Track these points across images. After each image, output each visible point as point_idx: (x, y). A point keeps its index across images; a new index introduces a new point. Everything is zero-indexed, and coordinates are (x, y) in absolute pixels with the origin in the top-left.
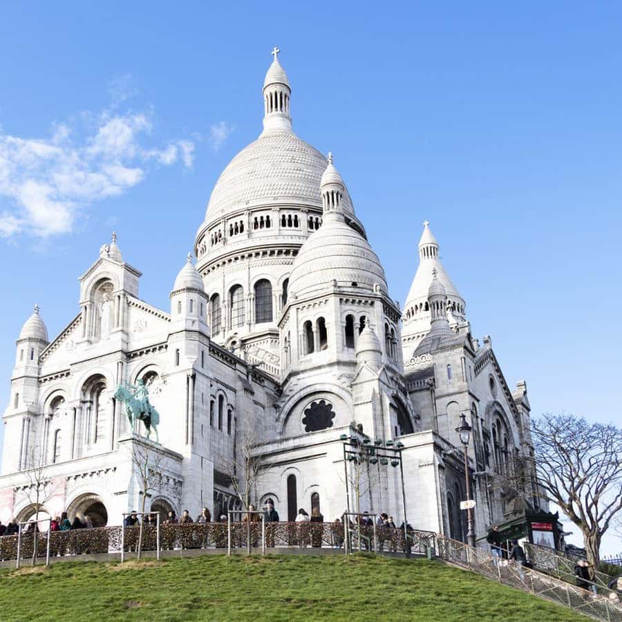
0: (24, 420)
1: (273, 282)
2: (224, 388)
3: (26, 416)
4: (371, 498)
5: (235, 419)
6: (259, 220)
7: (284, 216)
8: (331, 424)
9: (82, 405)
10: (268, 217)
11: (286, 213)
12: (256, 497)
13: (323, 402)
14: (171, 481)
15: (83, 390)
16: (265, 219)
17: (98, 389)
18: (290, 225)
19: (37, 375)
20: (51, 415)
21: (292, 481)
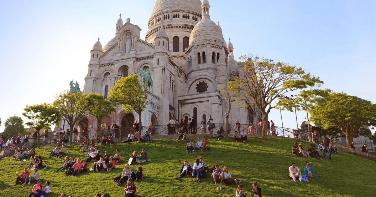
0: (94, 80)
1: (180, 37)
2: (171, 74)
3: (95, 79)
4: (223, 117)
5: (174, 86)
6: (175, 15)
7: (184, 14)
8: (206, 90)
9: (118, 76)
10: (178, 14)
11: (185, 14)
12: (181, 115)
13: (204, 82)
14: (157, 107)
15: (118, 71)
16: (177, 15)
17: (124, 71)
18: (186, 18)
19: (99, 64)
20: (104, 79)
21: (195, 110)
